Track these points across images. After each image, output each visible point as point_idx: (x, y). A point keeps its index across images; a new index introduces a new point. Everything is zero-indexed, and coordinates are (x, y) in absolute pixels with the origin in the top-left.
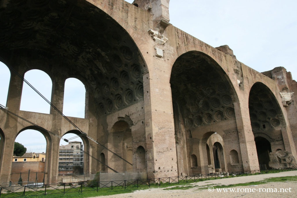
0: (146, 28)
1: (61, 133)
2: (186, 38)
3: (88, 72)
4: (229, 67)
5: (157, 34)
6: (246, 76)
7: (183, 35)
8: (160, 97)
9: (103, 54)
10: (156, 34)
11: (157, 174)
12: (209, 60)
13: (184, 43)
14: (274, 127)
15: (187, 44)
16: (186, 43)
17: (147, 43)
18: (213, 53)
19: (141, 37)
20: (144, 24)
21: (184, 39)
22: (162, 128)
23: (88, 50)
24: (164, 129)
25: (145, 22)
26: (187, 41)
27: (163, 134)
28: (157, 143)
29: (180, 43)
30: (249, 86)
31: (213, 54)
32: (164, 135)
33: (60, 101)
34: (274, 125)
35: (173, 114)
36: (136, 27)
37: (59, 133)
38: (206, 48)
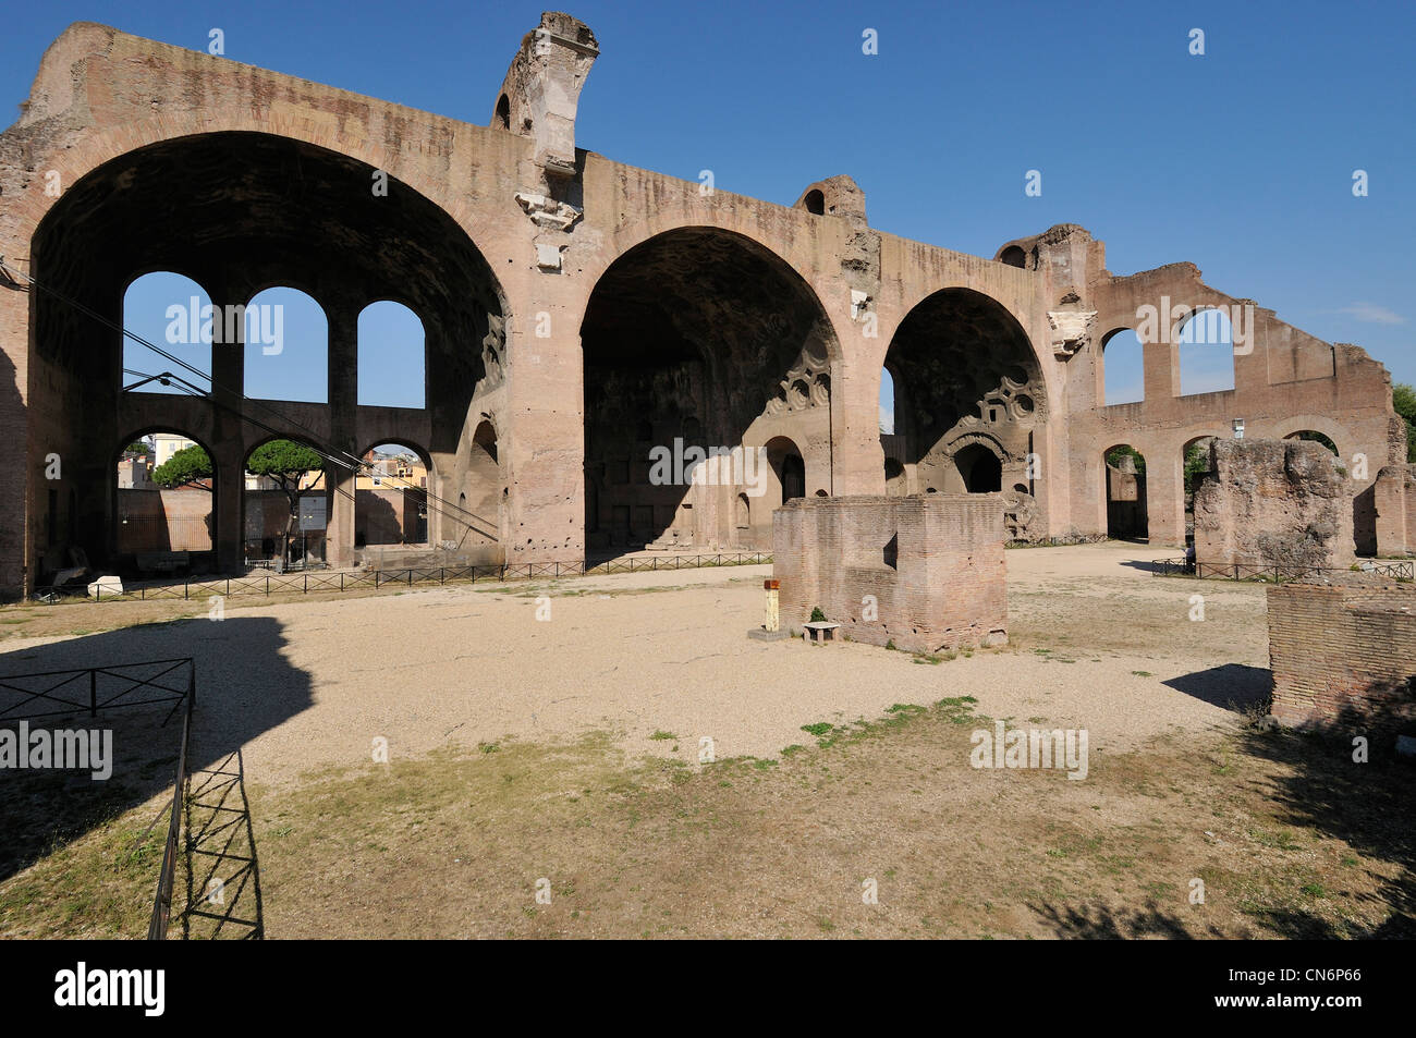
0: (509, 187)
1: (356, 448)
2: (656, 191)
3: (416, 290)
4: (822, 258)
5: (541, 203)
6: (894, 276)
7: (643, 185)
8: (546, 376)
9: (425, 252)
10: (536, 205)
11: (523, 554)
12: (747, 243)
13: (643, 211)
14: (1018, 418)
15: (657, 213)
16: (653, 206)
17: (510, 233)
18: (762, 220)
19: (492, 219)
20: (503, 179)
21: (647, 196)
22: (542, 451)
23: (389, 241)
24: (549, 454)
25: (507, 170)
26: (656, 201)
27: (547, 463)
28: (527, 485)
29: (628, 214)
30: (902, 305)
31: (759, 224)
32: (551, 466)
33: (348, 369)
34: (1018, 412)
35: (583, 414)
36: (474, 192)
37: (352, 448)
38: (734, 212)
